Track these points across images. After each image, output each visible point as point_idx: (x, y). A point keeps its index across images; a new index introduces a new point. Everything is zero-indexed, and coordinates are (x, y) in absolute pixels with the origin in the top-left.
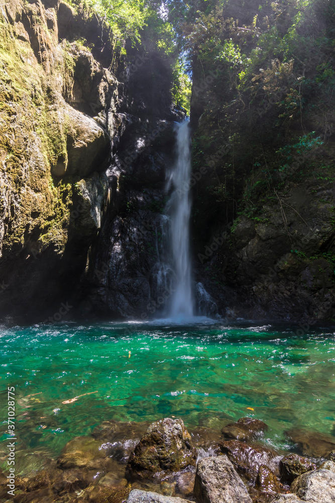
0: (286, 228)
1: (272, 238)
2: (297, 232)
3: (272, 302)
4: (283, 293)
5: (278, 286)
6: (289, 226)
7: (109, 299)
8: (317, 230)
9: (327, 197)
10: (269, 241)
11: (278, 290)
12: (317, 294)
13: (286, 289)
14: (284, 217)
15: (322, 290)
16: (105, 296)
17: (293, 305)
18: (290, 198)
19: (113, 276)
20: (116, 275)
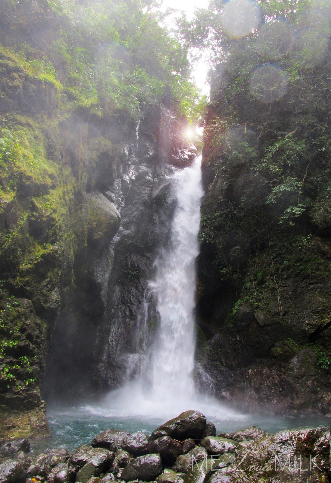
0: (281, 316)
1: (268, 325)
2: (290, 322)
3: (263, 386)
4: (273, 378)
5: (271, 371)
6: (284, 315)
7: (109, 376)
8: (307, 322)
9: (318, 290)
10: (266, 327)
11: (270, 375)
12: (300, 381)
13: (277, 374)
14: (280, 306)
15: (305, 377)
16: (105, 372)
17: (281, 390)
18: (287, 288)
19: (113, 352)
20: (116, 351)
